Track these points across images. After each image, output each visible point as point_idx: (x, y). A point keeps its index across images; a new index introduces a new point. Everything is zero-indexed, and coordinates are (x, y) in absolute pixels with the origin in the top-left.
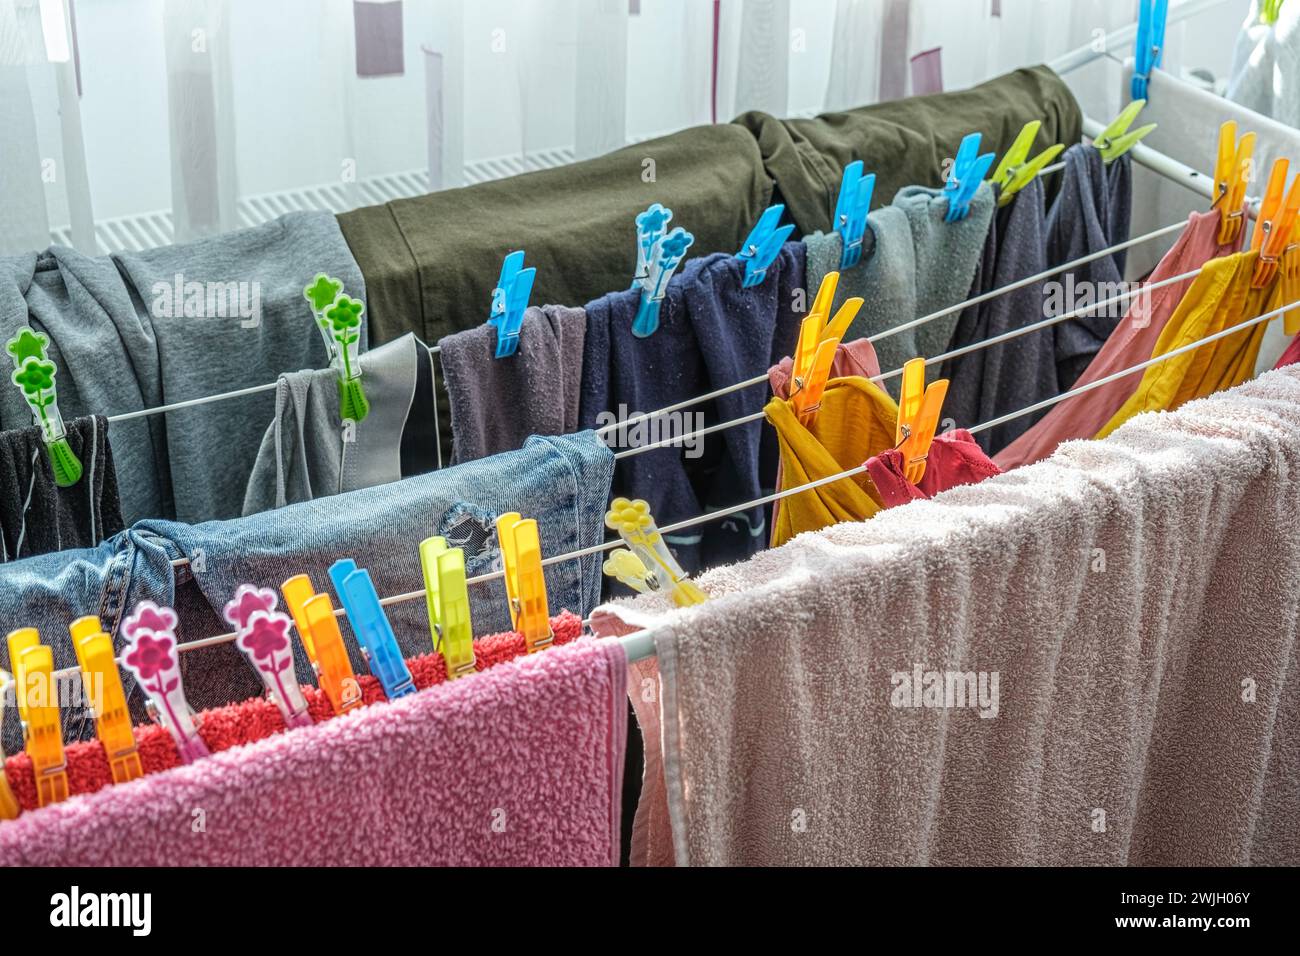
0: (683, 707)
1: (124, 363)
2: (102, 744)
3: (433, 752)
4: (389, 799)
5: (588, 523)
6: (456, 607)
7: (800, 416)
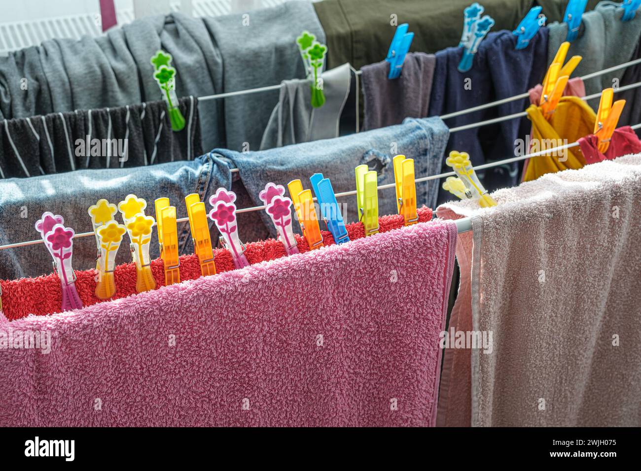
0: (483, 257)
1: (206, 72)
2: (197, 256)
3: (359, 270)
4: (336, 291)
5: (433, 164)
6: (371, 200)
7: (545, 115)
